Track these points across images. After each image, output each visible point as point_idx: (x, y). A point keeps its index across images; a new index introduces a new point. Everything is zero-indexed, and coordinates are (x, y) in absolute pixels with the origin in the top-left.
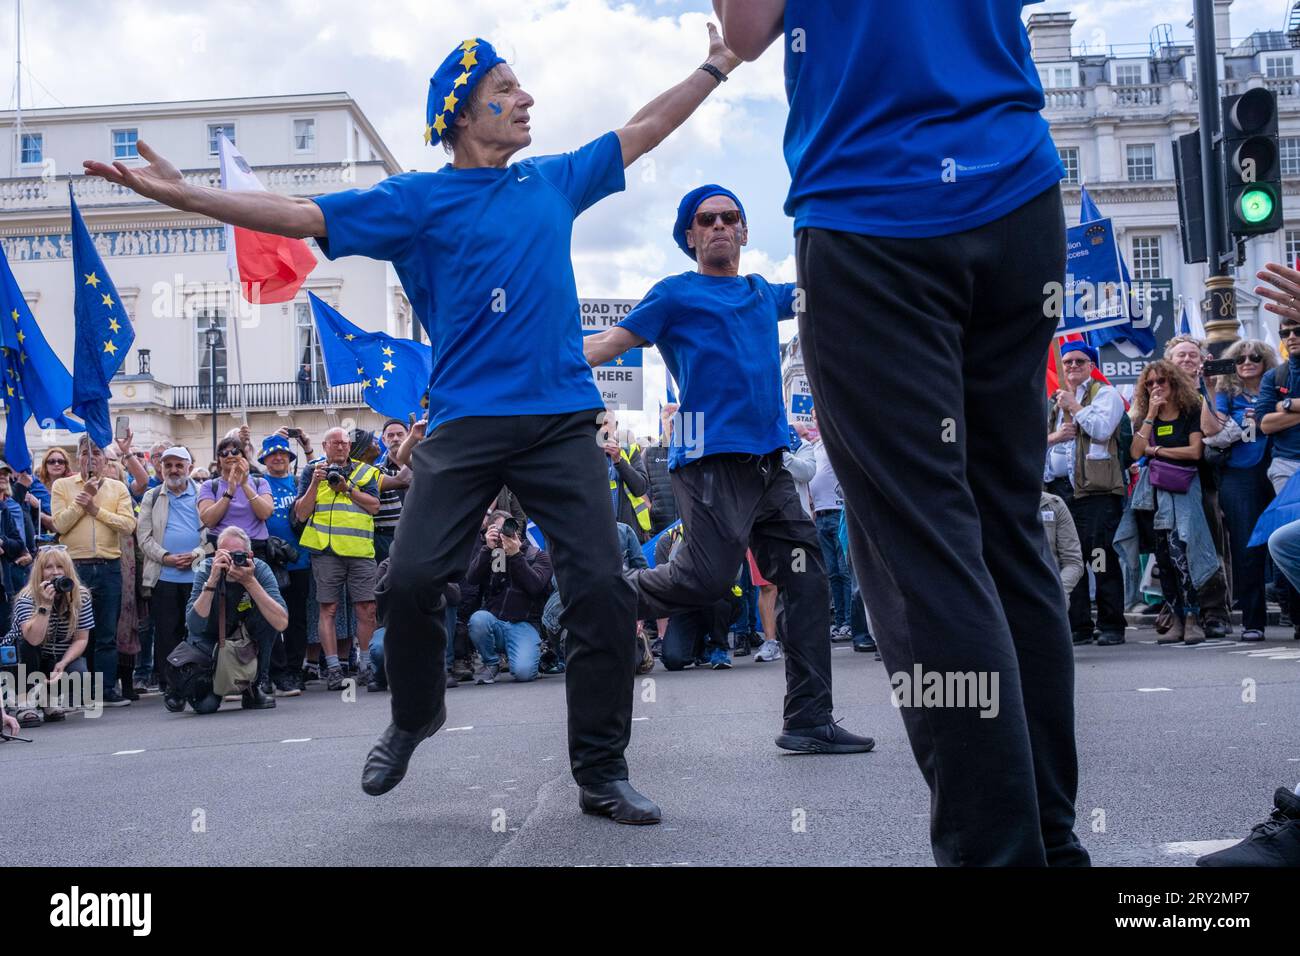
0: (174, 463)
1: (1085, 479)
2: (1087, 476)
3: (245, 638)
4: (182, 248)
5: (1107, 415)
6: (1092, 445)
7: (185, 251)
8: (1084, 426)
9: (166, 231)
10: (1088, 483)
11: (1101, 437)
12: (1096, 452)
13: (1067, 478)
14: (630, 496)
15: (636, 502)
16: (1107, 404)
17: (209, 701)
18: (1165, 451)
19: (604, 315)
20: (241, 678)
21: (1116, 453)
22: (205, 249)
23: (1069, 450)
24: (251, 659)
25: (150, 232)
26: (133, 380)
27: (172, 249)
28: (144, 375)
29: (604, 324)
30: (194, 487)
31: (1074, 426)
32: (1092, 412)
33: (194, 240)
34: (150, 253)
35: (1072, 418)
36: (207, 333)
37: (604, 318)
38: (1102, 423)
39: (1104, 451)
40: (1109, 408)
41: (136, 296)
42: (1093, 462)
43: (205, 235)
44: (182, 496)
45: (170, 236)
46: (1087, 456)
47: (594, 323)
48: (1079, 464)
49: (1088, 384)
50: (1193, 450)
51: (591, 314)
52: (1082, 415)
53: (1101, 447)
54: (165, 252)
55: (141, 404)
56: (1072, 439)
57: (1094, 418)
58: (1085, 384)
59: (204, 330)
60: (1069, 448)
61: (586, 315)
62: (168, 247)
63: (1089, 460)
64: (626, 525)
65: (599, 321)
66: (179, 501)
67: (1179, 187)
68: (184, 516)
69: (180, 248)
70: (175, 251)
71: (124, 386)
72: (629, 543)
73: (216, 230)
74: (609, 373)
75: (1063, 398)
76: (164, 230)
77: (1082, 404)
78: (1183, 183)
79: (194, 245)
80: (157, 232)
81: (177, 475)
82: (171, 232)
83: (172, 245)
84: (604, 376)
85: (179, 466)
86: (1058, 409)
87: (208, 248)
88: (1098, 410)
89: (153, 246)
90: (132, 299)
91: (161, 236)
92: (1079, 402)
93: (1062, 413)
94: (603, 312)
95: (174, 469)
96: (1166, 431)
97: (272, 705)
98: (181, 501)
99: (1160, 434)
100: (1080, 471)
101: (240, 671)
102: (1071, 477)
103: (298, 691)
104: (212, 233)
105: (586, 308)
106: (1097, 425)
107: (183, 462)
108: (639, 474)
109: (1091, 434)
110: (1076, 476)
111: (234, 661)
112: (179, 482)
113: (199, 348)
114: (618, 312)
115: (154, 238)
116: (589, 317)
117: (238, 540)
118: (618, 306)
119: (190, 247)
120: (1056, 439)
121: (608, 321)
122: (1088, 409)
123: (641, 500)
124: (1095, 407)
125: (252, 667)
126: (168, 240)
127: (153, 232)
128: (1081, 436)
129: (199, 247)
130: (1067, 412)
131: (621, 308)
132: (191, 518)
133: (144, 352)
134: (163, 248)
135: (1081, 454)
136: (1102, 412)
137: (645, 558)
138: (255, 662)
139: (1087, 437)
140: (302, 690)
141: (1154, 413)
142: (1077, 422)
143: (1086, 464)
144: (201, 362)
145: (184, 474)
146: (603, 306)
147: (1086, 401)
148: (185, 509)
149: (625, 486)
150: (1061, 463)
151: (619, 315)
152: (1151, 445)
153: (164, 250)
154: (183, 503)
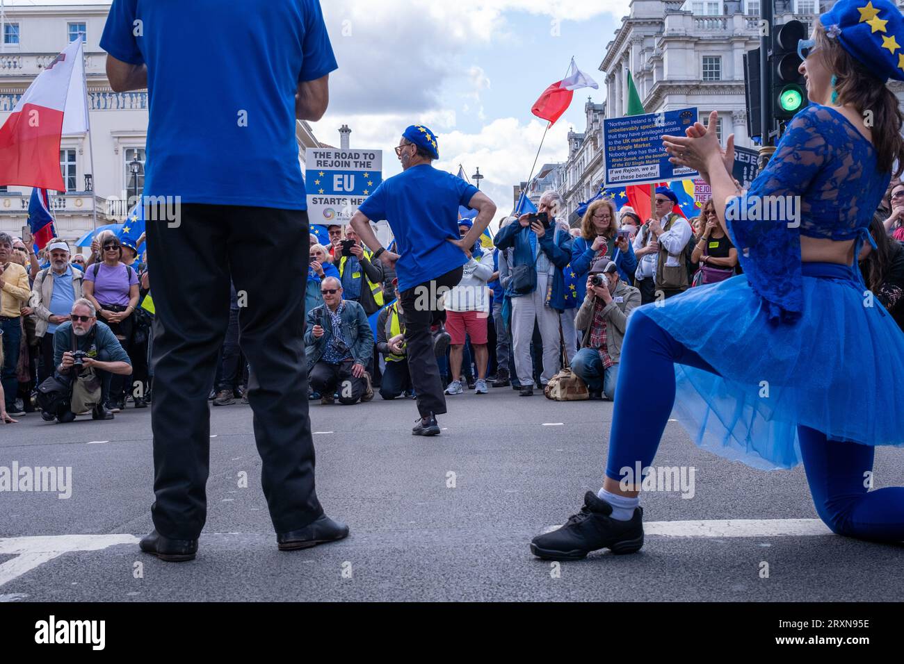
0: (59, 253)
1: (662, 279)
2: (664, 277)
3: (93, 373)
4: (116, 105)
5: (679, 238)
6: (669, 257)
7: (117, 108)
8: (664, 244)
9: (104, 94)
10: (664, 282)
11: (674, 252)
12: (671, 262)
13: (652, 277)
14: (370, 283)
15: (373, 287)
16: (680, 231)
17: (68, 415)
18: (713, 260)
19: (356, 160)
20: (90, 402)
21: (684, 263)
22: (131, 107)
23: (653, 260)
24: (97, 388)
25: (93, 94)
26: (81, 195)
27: (108, 106)
28: (89, 191)
29: (356, 166)
30: (71, 270)
31: (658, 244)
32: (670, 235)
33: (124, 101)
34: (94, 108)
35: (657, 238)
36: (131, 164)
37: (356, 163)
38: (677, 243)
39: (676, 261)
40: (681, 233)
41: (84, 138)
42: (669, 268)
43: (132, 97)
44: (63, 276)
45: (107, 97)
46: (665, 264)
47: (349, 166)
48: (659, 270)
49: (669, 216)
50: (730, 260)
51: (347, 160)
52: (664, 237)
53: (675, 259)
54: (104, 108)
55: (86, 211)
56: (656, 253)
57: (672, 239)
58: (667, 216)
59: (129, 162)
60: (654, 258)
61: (344, 160)
62: (106, 105)
63: (666, 267)
64: (356, 303)
65: (353, 165)
66: (61, 279)
67: (746, 86)
68: (64, 290)
69: (114, 105)
70: (111, 108)
71: (75, 199)
72: (358, 315)
73: (139, 94)
74: (359, 200)
75: (652, 224)
76: (103, 93)
77: (664, 229)
78: (749, 82)
79: (124, 104)
80: (99, 94)
81: (61, 262)
82: (108, 94)
83: (109, 103)
84: (355, 201)
85: (63, 255)
86: (649, 231)
87: (134, 106)
88: (675, 234)
89: (96, 104)
90: (81, 140)
91: (101, 98)
92: (663, 228)
93: (651, 234)
94: (355, 158)
95: (60, 258)
96: (715, 245)
97: (111, 417)
98: (62, 280)
99: (710, 247)
100: (659, 274)
101: (89, 397)
102: (654, 278)
103: (118, 409)
104: (136, 96)
105: (344, 156)
106: (673, 243)
107: (65, 253)
108: (375, 268)
109: (669, 250)
110: (657, 277)
111: (84, 391)
112: (62, 266)
113: (127, 174)
114: (365, 158)
115: (96, 99)
116: (345, 162)
117: (86, 307)
118: (365, 154)
119: (121, 105)
120: (646, 252)
121: (358, 164)
122: (667, 233)
123: (377, 285)
124: (673, 232)
125: (98, 394)
126: (106, 100)
127: (96, 94)
128: (662, 250)
129: (128, 106)
130: (654, 234)
131: (368, 156)
132: (69, 291)
133: (88, 176)
134: (102, 105)
135: (661, 263)
136: (676, 235)
137: (369, 325)
138: (99, 391)
139: (665, 251)
140: (121, 409)
141: (708, 233)
142: (660, 242)
143: (664, 269)
144: (128, 184)
145: (66, 261)
146: (355, 154)
147: (667, 228)
148: (65, 285)
149: (366, 276)
150: (648, 268)
151: (366, 161)
152: (705, 255)
153: (104, 107)
154: (64, 280)
